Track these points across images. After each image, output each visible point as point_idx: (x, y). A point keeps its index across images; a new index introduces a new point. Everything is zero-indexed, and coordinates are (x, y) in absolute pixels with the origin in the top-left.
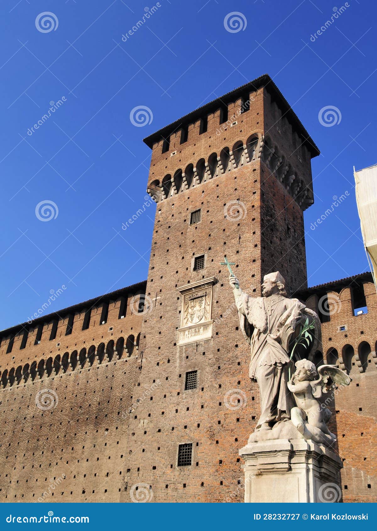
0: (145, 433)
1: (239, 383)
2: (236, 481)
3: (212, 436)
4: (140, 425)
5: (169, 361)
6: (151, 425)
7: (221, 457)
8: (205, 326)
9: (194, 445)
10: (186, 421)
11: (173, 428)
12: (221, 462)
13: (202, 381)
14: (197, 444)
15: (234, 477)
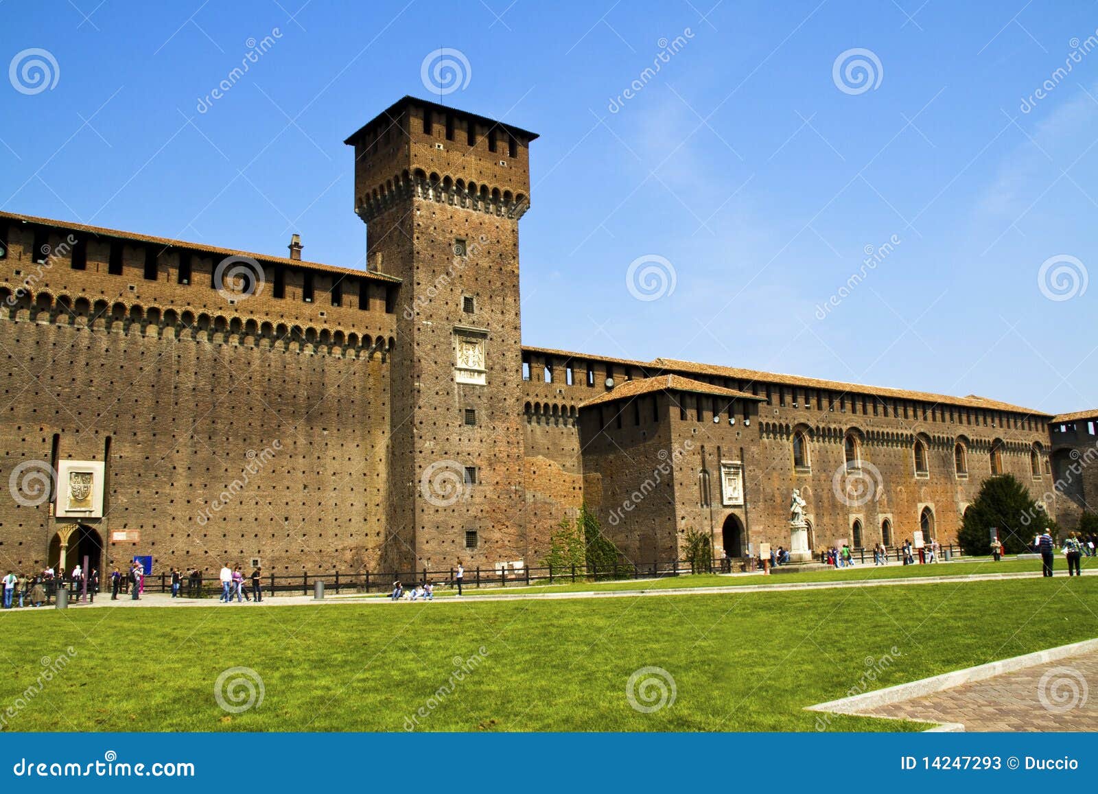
0: (433, 452)
1: (508, 429)
2: (508, 496)
3: (490, 465)
4: (426, 445)
5: (448, 394)
6: (438, 447)
7: (498, 479)
8: (480, 372)
9: (477, 469)
10: (469, 449)
11: (458, 454)
12: (497, 483)
13: (480, 420)
14: (479, 469)
15: (507, 494)
